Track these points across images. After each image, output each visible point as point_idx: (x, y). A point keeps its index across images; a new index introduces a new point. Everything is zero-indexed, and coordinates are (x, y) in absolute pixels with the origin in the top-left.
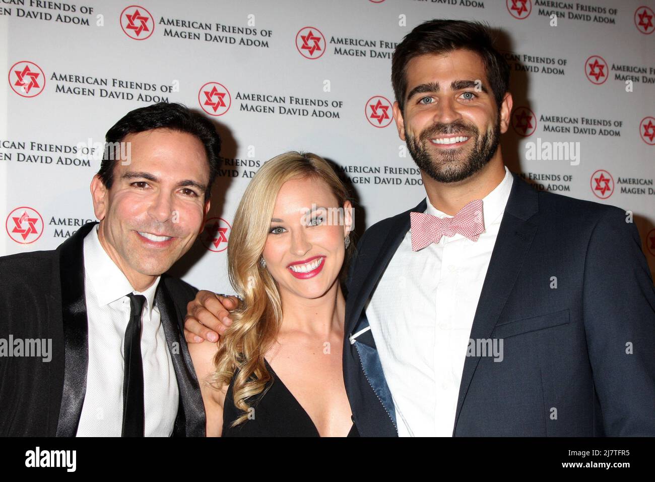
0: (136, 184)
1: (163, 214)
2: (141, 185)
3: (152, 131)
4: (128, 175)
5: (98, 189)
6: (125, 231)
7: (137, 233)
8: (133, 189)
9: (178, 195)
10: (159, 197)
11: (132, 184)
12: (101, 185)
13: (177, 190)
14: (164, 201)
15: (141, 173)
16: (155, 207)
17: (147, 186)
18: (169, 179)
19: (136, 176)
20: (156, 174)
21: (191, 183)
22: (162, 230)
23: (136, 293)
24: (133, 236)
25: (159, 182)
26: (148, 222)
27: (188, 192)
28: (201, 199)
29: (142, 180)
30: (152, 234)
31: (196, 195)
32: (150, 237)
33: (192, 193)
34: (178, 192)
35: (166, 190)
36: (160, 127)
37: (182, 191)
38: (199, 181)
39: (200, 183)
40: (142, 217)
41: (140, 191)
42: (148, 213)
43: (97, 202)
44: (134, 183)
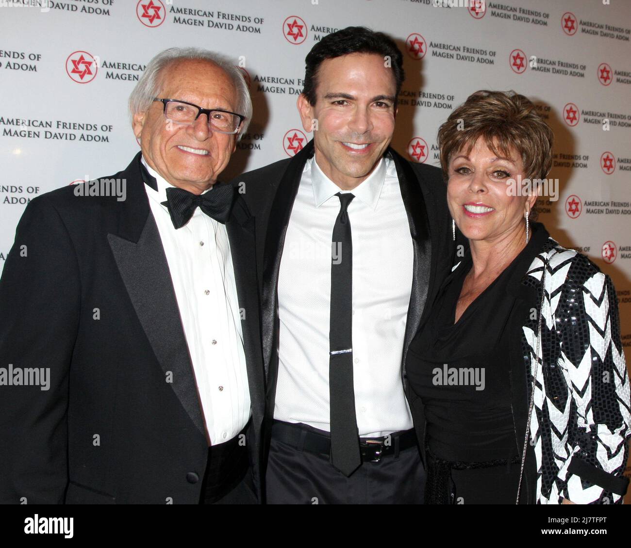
0: (336, 103)
1: (362, 127)
2: (341, 103)
3: (345, 56)
4: (329, 96)
5: (304, 106)
6: (330, 142)
7: (342, 143)
8: (334, 107)
9: (372, 108)
10: (357, 113)
11: (333, 103)
12: (306, 102)
13: (371, 104)
14: (362, 116)
15: (340, 93)
16: (355, 122)
17: (345, 103)
18: (365, 95)
19: (336, 96)
20: (353, 93)
21: (382, 97)
22: (362, 139)
23: (343, 192)
24: (338, 147)
25: (356, 100)
26: (349, 134)
27: (380, 105)
28: (391, 109)
29: (341, 99)
30: (354, 143)
31: (387, 106)
32: (352, 146)
33: (384, 105)
34: (372, 105)
35: (362, 106)
36: (351, 52)
37: (375, 105)
38: (389, 95)
39: (390, 96)
40: (344, 130)
41: (340, 108)
42: (348, 127)
43: (304, 116)
44: (335, 102)
